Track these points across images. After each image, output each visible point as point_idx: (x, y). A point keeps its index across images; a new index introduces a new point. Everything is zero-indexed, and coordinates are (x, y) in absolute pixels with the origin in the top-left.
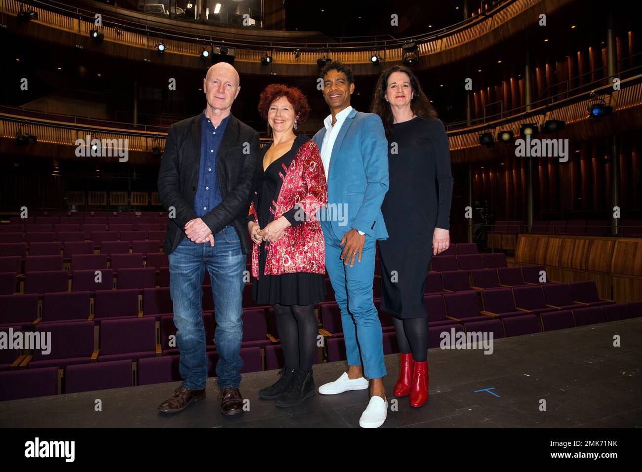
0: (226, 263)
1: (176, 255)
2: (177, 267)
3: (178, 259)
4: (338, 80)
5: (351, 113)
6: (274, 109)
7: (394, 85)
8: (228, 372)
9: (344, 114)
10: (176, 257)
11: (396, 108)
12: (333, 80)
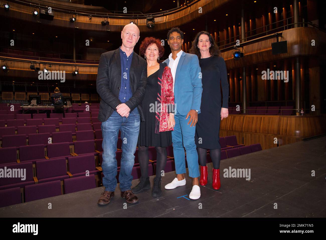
0: (134, 126)
1: (109, 122)
2: (109, 128)
3: (110, 124)
4: (177, 37)
5: (183, 53)
6: (149, 49)
7: (201, 40)
8: (127, 182)
9: (180, 54)
10: (109, 123)
11: (203, 51)
12: (175, 37)
